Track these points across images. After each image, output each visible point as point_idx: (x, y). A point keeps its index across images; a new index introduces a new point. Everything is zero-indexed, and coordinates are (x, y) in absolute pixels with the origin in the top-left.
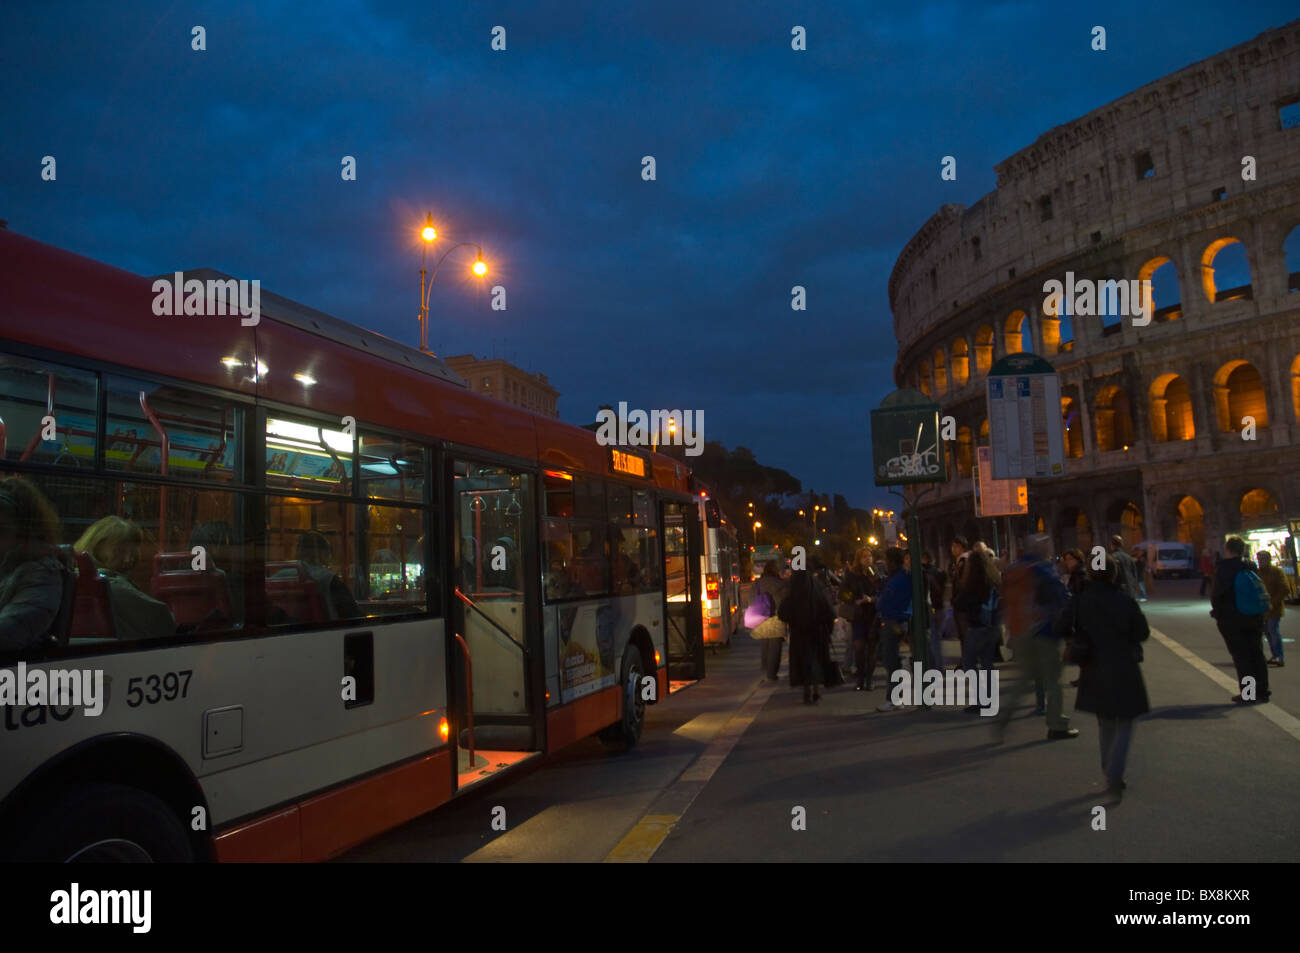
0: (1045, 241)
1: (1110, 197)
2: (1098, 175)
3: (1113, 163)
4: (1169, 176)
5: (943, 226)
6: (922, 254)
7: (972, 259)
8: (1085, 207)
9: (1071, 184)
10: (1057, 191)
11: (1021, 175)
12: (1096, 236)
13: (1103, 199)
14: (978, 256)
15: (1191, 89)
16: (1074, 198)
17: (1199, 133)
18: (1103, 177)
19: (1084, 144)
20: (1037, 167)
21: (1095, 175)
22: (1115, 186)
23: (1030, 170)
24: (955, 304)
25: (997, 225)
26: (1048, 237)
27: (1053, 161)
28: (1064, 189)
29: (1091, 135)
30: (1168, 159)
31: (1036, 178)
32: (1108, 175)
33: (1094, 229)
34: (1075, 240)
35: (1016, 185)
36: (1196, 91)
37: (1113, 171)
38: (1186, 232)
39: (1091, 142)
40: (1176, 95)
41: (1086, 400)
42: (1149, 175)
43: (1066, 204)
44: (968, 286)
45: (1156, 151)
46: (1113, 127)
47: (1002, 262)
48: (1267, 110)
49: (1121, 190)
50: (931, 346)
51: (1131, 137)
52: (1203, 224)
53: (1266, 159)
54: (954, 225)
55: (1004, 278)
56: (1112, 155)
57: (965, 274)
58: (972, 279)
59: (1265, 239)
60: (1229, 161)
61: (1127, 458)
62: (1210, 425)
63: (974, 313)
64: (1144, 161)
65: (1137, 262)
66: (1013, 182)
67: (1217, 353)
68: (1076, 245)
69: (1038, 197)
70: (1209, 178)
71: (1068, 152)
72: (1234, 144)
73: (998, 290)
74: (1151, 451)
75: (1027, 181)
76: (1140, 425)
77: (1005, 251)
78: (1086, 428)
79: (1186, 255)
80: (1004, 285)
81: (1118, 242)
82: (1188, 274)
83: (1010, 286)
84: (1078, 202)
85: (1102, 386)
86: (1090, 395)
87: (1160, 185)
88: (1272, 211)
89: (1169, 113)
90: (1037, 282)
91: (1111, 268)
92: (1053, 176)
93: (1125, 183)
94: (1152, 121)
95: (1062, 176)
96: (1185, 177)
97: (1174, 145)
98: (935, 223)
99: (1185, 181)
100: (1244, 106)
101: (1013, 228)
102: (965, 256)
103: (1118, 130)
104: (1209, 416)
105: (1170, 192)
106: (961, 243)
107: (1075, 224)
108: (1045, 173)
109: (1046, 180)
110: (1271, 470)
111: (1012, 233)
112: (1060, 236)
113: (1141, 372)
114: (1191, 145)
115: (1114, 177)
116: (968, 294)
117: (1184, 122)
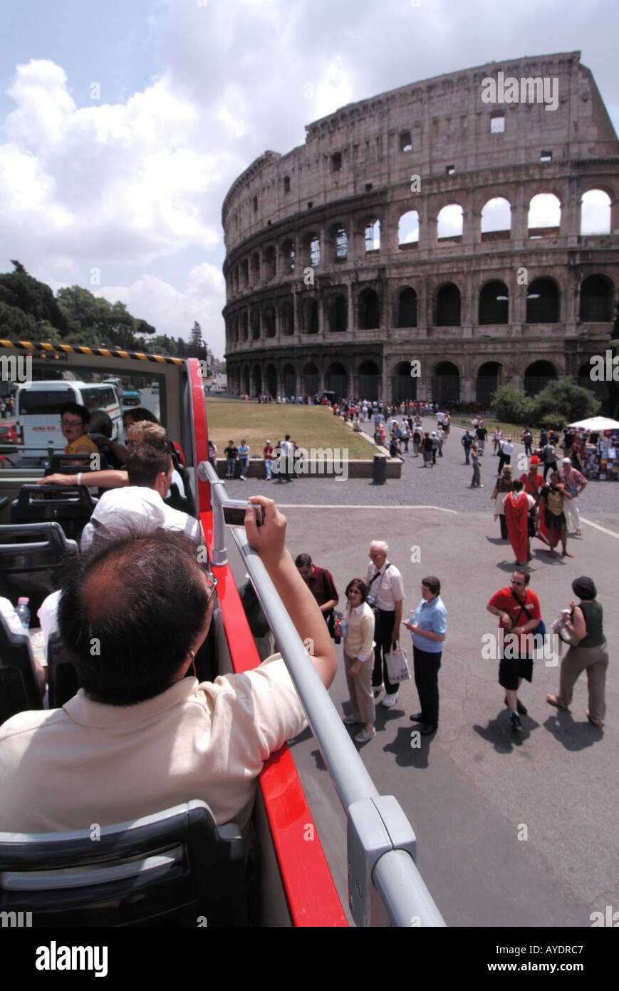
0: (334, 185)
1: (381, 160)
2: (375, 143)
3: (385, 137)
4: (421, 151)
5: (264, 167)
6: (248, 185)
7: (282, 191)
8: (363, 165)
9: (356, 147)
10: (346, 150)
11: (323, 135)
12: (369, 187)
13: (377, 160)
14: (287, 189)
15: (442, 92)
16: (357, 157)
17: (443, 124)
18: (378, 145)
19: (368, 119)
20: (334, 131)
21: (373, 143)
22: (385, 153)
23: (330, 132)
24: (269, 222)
25: (303, 169)
26: (337, 183)
27: (346, 128)
28: (351, 149)
29: (373, 113)
30: (421, 139)
31: (333, 139)
32: (382, 144)
33: (368, 181)
34: (355, 187)
35: (318, 143)
36: (445, 94)
37: (385, 142)
38: (427, 192)
39: (372, 119)
40: (432, 94)
41: (352, 296)
42: (407, 148)
43: (351, 161)
44: (279, 211)
45: (414, 132)
46: (389, 110)
47: (304, 196)
48: (485, 117)
49: (389, 156)
50: (251, 249)
51: (399, 119)
52: (439, 188)
53: (481, 151)
54: (273, 166)
55: (305, 208)
56: (385, 130)
57: (277, 202)
58: (282, 206)
59: (474, 205)
60: (460, 148)
61: (374, 336)
62: (427, 320)
63: (282, 229)
64: (405, 138)
65: (394, 208)
66: (317, 139)
67: (438, 275)
68: (355, 191)
69: (333, 153)
70: (445, 157)
71: (356, 123)
72: (463, 137)
73: (300, 216)
74: (390, 333)
75: (326, 140)
76: (385, 316)
77: (306, 189)
78: (350, 313)
79: (425, 208)
80: (304, 212)
81: (383, 192)
82: (425, 220)
83: (309, 214)
84: (359, 160)
85: (362, 288)
86: (355, 293)
87: (415, 157)
88: (481, 187)
89: (426, 106)
90: (327, 213)
91: (377, 211)
92: (345, 138)
93: (392, 151)
94: (415, 110)
95: (350, 140)
96: (430, 154)
97: (426, 129)
98: (259, 164)
99: (431, 157)
100: (473, 112)
101: (314, 173)
102: (279, 189)
103: (392, 112)
104: (427, 315)
105: (420, 162)
106: (276, 179)
107: (356, 176)
108: (340, 136)
109: (339, 141)
110: (460, 352)
111: (312, 177)
112: (345, 183)
113: (389, 282)
114: (437, 132)
115: (385, 146)
116: (279, 216)
117: (435, 115)
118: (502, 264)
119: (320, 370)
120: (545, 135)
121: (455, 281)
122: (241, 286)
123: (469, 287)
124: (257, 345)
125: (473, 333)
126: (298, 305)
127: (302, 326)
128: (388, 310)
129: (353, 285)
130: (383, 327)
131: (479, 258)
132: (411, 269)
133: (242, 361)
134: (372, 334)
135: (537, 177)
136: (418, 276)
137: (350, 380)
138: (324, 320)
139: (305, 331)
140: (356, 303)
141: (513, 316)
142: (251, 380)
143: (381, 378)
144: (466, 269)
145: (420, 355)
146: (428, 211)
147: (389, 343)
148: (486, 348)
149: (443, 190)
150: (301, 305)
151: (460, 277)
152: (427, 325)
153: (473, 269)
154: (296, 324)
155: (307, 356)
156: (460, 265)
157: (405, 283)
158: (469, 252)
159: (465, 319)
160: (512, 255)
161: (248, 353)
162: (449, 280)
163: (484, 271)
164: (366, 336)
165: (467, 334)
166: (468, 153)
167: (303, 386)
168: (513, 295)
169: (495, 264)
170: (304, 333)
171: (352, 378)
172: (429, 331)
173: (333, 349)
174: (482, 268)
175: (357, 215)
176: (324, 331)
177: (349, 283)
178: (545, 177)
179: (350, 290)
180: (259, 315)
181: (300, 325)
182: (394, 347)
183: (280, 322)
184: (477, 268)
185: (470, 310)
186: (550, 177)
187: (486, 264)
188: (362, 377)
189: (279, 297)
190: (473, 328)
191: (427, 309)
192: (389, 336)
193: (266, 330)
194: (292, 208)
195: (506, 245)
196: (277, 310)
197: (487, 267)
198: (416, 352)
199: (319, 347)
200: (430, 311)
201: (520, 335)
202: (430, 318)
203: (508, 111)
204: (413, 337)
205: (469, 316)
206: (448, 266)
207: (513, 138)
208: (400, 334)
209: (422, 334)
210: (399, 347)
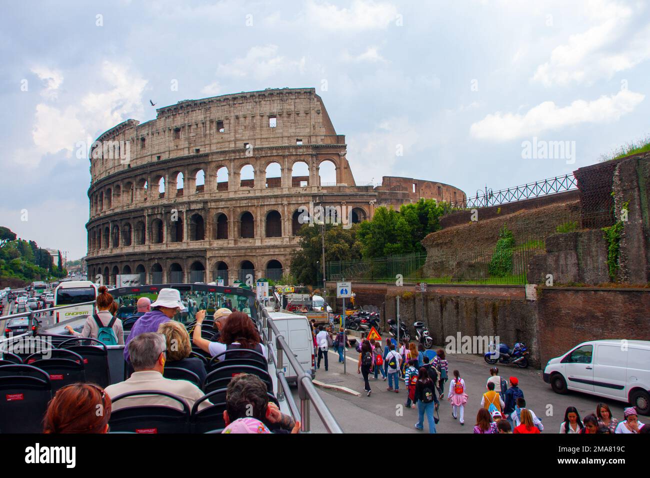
0: (175, 147)
1: (205, 136)
2: (202, 125)
3: (208, 123)
4: (230, 133)
5: (127, 129)
6: (114, 138)
7: (139, 147)
8: (194, 138)
9: (190, 126)
10: (183, 127)
11: (169, 116)
12: (198, 151)
13: (202, 136)
15: (241, 102)
16: (190, 133)
17: (242, 119)
18: (203, 127)
19: (197, 111)
20: (176, 114)
21: (200, 125)
22: (208, 132)
23: (174, 115)
24: (129, 166)
25: (155, 135)
26: (177, 146)
27: (183, 114)
28: (187, 128)
29: (201, 108)
30: (230, 126)
31: (175, 120)
32: (206, 127)
33: (197, 148)
34: (189, 151)
35: (165, 120)
36: (243, 103)
37: (208, 126)
38: (233, 158)
39: (200, 111)
40: (235, 102)
41: (186, 219)
42: (222, 130)
43: (187, 134)
44: (137, 159)
45: (225, 122)
46: (210, 107)
47: (155, 152)
48: (265, 118)
49: (210, 134)
50: (113, 183)
51: (217, 113)
52: (240, 156)
53: (263, 136)
54: (133, 129)
55: (155, 159)
56: (208, 119)
57: (135, 153)
58: (139, 156)
59: (260, 167)
60: (252, 134)
61: (201, 245)
62: (234, 235)
63: (138, 172)
64: (220, 124)
65: (213, 165)
66: (164, 118)
67: (240, 207)
68: (189, 153)
69: (175, 128)
70: (244, 138)
71: (190, 113)
72: (254, 128)
73: (151, 165)
74: (211, 243)
75: (171, 120)
76: (208, 232)
77: (157, 148)
78: (185, 230)
79: (232, 166)
80: (154, 163)
81: (207, 155)
82: (232, 174)
83: (158, 164)
84: (192, 135)
85: (193, 214)
86: (188, 216)
87: (225, 136)
88: (264, 157)
89: (232, 109)
90: (170, 164)
91: (202, 166)
92: (183, 120)
93: (212, 131)
94: (226, 110)
95: (186, 122)
96: (235, 135)
97: (232, 121)
98: (123, 126)
99: (235, 137)
100: (259, 115)
101: (162, 138)
102: (137, 145)
103: (212, 109)
104: (234, 231)
105: (229, 140)
106: (135, 138)
107: (190, 144)
108: (179, 118)
109: (179, 121)
110: (254, 254)
111: (161, 141)
112: (182, 147)
113: (210, 210)
114: (238, 123)
115: (208, 128)
116: (136, 163)
117: (237, 114)
118: (276, 202)
119: (164, 269)
120: (298, 130)
121: (250, 210)
122: (105, 207)
123: (259, 214)
124: (117, 251)
125: (262, 242)
126: (148, 223)
127: (151, 239)
128: (210, 228)
129: (187, 211)
130: (207, 239)
131: (263, 198)
132: (223, 203)
133: (103, 264)
134: (200, 244)
135: (294, 153)
136: (228, 208)
137: (184, 275)
138: (167, 234)
139: (154, 241)
140: (189, 223)
141: (284, 232)
142: (110, 278)
143: (205, 272)
144: (256, 204)
145: (230, 257)
146: (234, 169)
147: (210, 250)
148: (269, 252)
149: (242, 157)
150: (151, 224)
151: (253, 208)
152: (234, 237)
153: (260, 204)
154: (147, 237)
155: (154, 259)
156: (253, 201)
157: (220, 211)
158: (258, 194)
159: (256, 234)
160: (282, 196)
161: (108, 257)
162: (247, 210)
163: (267, 205)
164: (195, 245)
165: (258, 243)
166: (256, 137)
167: (151, 280)
168: (284, 219)
169: (273, 201)
170: (152, 243)
171: (186, 274)
172: (236, 241)
173: (173, 254)
174: (265, 203)
175: (190, 167)
176: (167, 241)
177: (184, 210)
178: (298, 153)
179: (185, 215)
180: (118, 229)
181: (149, 237)
182: (214, 252)
183: (135, 235)
184: (263, 204)
185: (260, 228)
186: (301, 154)
187: (268, 201)
188: (194, 272)
189: (134, 218)
190: (262, 240)
191: (234, 228)
192: (210, 245)
193: (124, 241)
194: (146, 158)
195: (279, 190)
196: (132, 227)
197: (268, 203)
198: (227, 255)
199: (163, 252)
200: (236, 229)
201: (289, 243)
202: (236, 233)
203: (278, 116)
204: (225, 245)
205: (259, 232)
206: (245, 202)
207: (281, 131)
208: (217, 244)
209: (231, 244)
210: (217, 252)
